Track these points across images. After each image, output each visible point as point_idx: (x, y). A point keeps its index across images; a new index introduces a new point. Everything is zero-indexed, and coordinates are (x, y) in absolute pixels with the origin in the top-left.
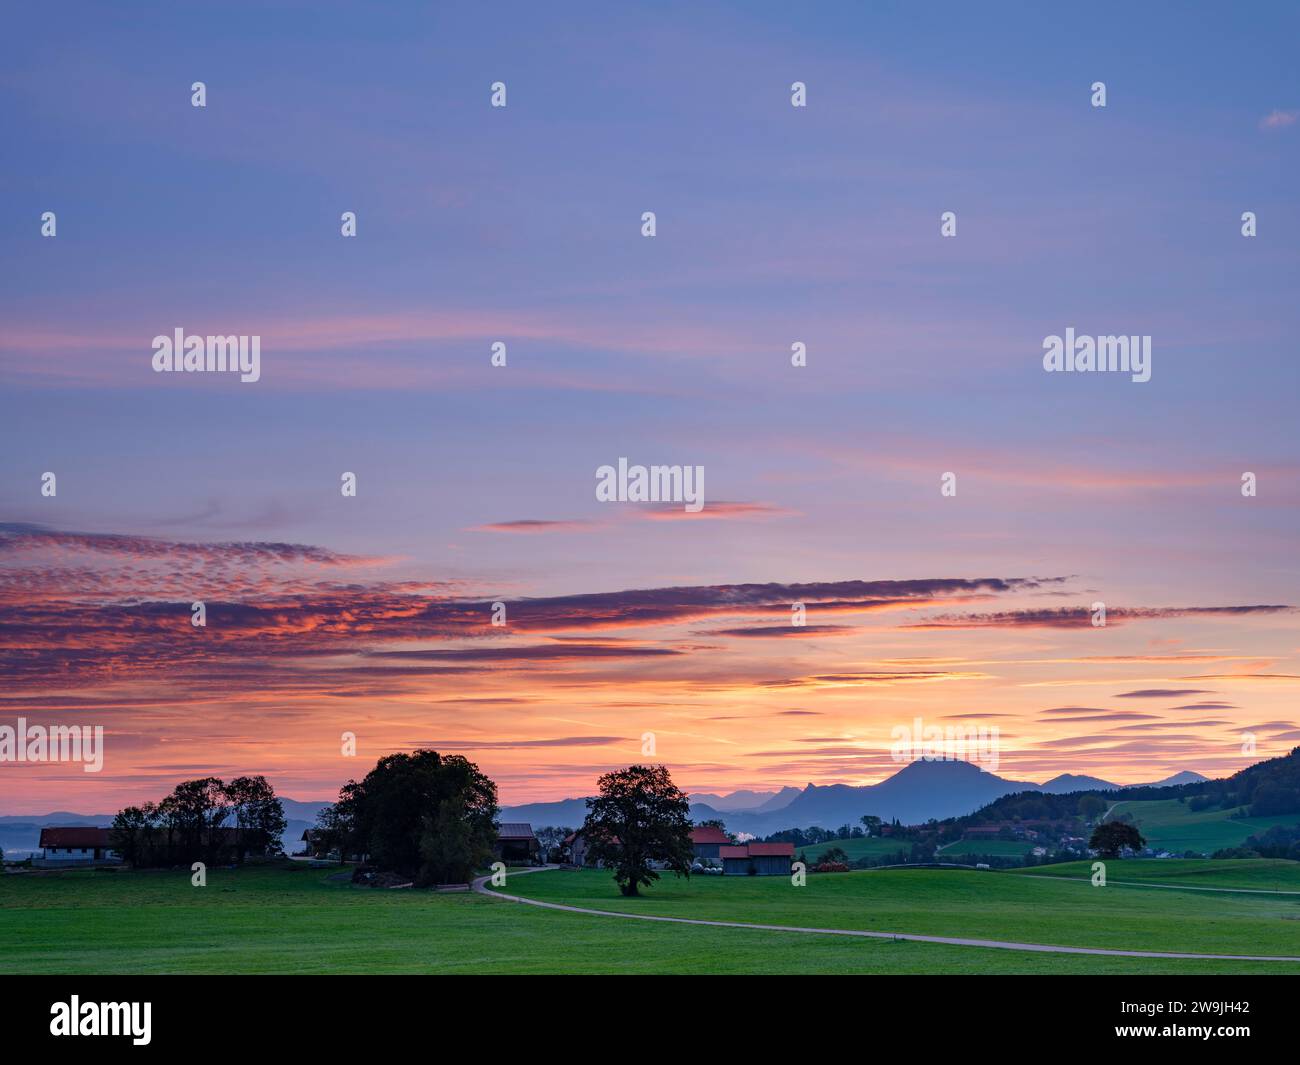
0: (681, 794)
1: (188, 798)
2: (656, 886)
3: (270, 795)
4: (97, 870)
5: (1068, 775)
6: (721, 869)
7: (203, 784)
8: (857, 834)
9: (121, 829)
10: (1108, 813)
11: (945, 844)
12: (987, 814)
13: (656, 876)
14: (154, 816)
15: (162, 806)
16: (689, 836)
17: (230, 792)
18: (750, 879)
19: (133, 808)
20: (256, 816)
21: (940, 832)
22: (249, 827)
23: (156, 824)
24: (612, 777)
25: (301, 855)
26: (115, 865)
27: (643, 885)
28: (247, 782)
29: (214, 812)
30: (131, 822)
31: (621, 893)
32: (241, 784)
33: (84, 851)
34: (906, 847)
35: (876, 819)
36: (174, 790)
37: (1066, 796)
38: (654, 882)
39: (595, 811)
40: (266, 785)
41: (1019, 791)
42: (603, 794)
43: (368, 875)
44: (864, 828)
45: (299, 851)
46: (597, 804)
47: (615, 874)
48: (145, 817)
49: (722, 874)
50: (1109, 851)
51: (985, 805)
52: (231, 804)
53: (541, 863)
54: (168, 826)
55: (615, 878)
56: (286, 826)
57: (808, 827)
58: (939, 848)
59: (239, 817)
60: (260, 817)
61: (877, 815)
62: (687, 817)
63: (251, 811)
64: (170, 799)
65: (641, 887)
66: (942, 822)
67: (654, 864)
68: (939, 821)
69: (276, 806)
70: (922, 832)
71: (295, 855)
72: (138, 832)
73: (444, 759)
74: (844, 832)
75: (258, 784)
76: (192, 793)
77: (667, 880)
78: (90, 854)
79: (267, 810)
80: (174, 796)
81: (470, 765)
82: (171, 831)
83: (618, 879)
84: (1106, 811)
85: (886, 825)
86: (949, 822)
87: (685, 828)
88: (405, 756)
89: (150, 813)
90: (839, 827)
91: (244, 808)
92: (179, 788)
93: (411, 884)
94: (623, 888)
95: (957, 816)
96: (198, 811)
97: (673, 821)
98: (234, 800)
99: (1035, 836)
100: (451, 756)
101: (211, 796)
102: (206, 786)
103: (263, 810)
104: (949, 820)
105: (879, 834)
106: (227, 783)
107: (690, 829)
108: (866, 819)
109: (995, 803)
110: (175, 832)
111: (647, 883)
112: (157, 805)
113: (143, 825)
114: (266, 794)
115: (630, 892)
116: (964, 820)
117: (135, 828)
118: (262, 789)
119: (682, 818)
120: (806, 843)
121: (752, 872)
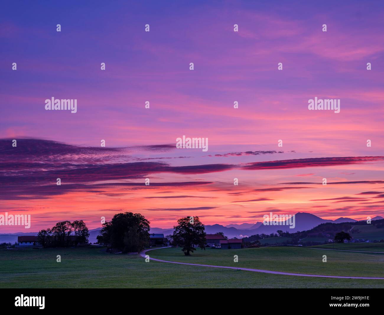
0: (202, 225)
1: (60, 227)
2: (195, 252)
3: (85, 226)
4: (33, 248)
5: (342, 218)
6: (220, 247)
7: (65, 223)
8: (276, 235)
9: (40, 236)
10: (352, 229)
11: (302, 238)
12: (315, 229)
13: (195, 249)
14: (50, 232)
15: (53, 229)
16: (205, 237)
17: (73, 225)
18: (228, 250)
19: (44, 230)
20: (80, 232)
21: (300, 235)
22: (78, 235)
23: (51, 235)
24: (182, 220)
25: (96, 243)
26: (39, 247)
27: (191, 252)
28: (78, 222)
29: (68, 231)
30: (43, 234)
31: (184, 254)
32: (76, 223)
33: (30, 243)
34: (290, 239)
35: (281, 231)
36: (56, 225)
37: (339, 224)
38: (194, 251)
39: (176, 230)
40: (83, 223)
41: (325, 223)
42: (179, 225)
43: (110, 249)
44: (278, 234)
45: (95, 243)
46: (177, 228)
47: (182, 249)
48: (47, 233)
49: (220, 248)
50: (340, 240)
51: (315, 227)
52: (73, 229)
53: (167, 245)
54: (54, 235)
55: (182, 250)
56: (89, 235)
57: (261, 234)
58: (300, 240)
59: (76, 232)
60: (81, 232)
61: (282, 230)
62: (204, 231)
63: (79, 231)
64: (55, 227)
65: (191, 253)
66: (301, 232)
67: (195, 246)
68: (300, 232)
69: (86, 229)
70: (295, 235)
71: (94, 243)
72: (45, 237)
73: (134, 214)
74: (272, 235)
75: (81, 223)
76: (61, 225)
77: (198, 250)
78: (32, 244)
79: (84, 230)
80: (56, 226)
81: (142, 216)
82: (55, 237)
83: (183, 250)
84: (351, 228)
85: (284, 233)
86: (304, 232)
87: (204, 235)
88: (123, 214)
89: (49, 231)
90: (270, 234)
91: (77, 230)
92: (57, 224)
93: (121, 252)
94: (185, 253)
95: (306, 230)
96: (64, 231)
97: (200, 233)
98: (74, 227)
99: (329, 236)
100: (136, 214)
101: (67, 226)
102: (66, 223)
103: (82, 231)
104: (304, 231)
105: (282, 236)
106: (72, 222)
107: (206, 235)
108: (278, 231)
109: (318, 226)
110: (57, 237)
111: (192, 252)
112: (51, 229)
113: (47, 235)
114: (83, 225)
115: (187, 254)
116: (308, 231)
117: (44, 236)
118: (82, 224)
119: (203, 232)
120: (260, 238)
121: (229, 248)
